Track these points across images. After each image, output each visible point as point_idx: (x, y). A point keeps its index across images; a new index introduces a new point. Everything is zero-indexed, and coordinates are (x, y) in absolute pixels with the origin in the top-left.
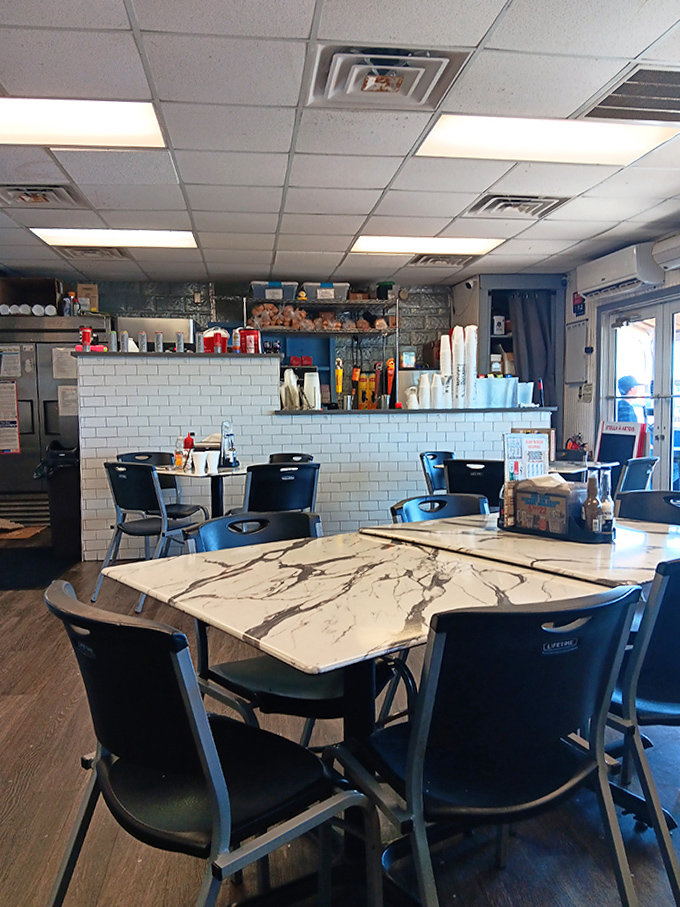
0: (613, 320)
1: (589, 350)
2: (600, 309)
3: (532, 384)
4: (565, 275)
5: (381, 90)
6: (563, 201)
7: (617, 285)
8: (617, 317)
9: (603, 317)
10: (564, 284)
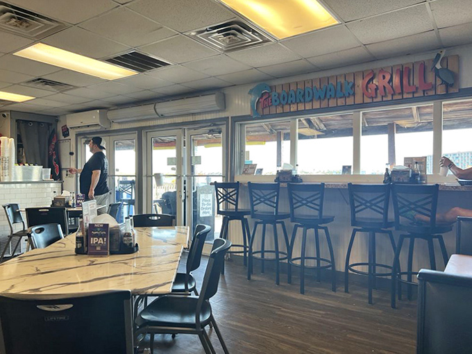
0: (83, 140)
1: (71, 154)
2: (78, 135)
3: (50, 169)
4: (56, 117)
5: (16, 26)
6: (75, 87)
7: (88, 126)
8: (86, 139)
9: (79, 139)
10: (57, 121)
